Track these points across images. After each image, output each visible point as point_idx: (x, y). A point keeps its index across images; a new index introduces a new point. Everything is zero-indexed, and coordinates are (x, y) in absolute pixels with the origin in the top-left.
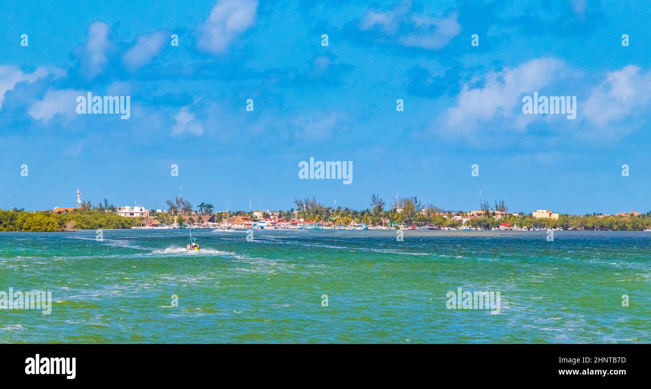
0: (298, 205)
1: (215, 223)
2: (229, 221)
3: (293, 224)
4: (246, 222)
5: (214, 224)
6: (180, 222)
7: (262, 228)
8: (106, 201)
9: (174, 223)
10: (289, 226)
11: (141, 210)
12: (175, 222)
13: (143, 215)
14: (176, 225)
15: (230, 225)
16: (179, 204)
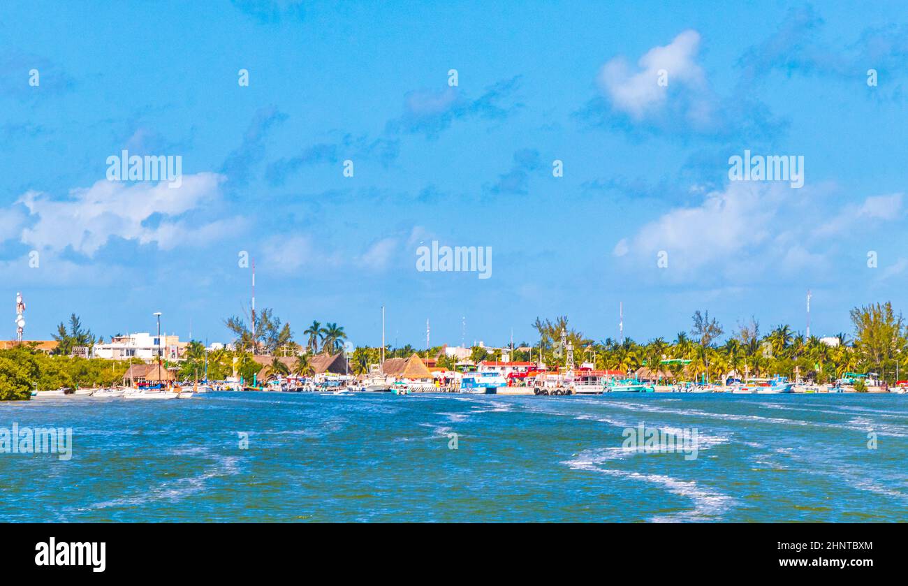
0: (542, 331)
1: (348, 377)
2: (388, 371)
3: (585, 379)
4: (437, 374)
5: (343, 377)
6: (248, 373)
7: (491, 390)
8: (75, 321)
9: (231, 375)
10: (573, 384)
11: (157, 341)
12: (235, 372)
13: (160, 353)
14: (234, 383)
15: (391, 381)
16: (260, 325)
